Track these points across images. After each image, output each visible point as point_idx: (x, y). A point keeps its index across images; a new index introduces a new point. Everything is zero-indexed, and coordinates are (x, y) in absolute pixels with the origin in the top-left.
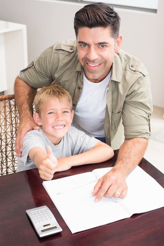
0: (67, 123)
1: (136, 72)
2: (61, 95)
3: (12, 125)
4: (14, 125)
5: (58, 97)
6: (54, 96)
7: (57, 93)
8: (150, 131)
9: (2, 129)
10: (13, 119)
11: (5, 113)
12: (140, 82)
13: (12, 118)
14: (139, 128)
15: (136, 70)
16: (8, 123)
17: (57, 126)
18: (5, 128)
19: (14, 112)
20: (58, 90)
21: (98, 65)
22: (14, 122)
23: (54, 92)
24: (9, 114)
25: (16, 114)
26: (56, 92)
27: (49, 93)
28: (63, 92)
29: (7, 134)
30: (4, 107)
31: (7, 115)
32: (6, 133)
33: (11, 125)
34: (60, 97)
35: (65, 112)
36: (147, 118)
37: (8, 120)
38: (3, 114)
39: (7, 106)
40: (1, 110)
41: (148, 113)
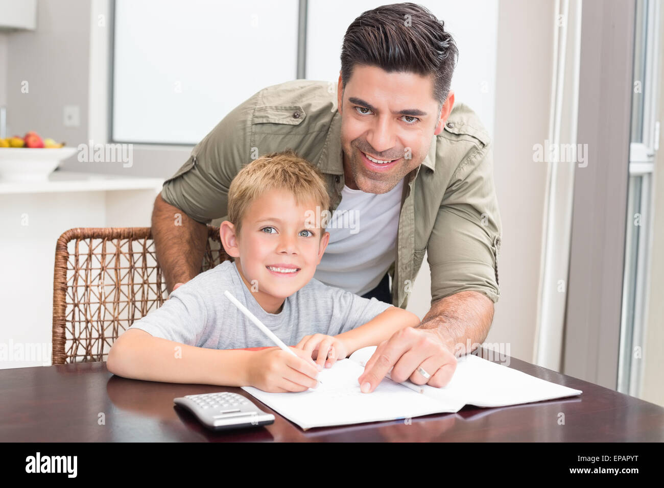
0: (306, 263)
1: (461, 137)
2: (302, 185)
3: (133, 304)
4: (138, 304)
5: (295, 191)
6: (283, 186)
7: (294, 178)
8: (497, 280)
9: (106, 311)
10: (136, 288)
11: (116, 270)
12: (474, 159)
13: (135, 286)
14: (470, 270)
15: (462, 133)
16: (123, 298)
17: (276, 267)
18: (115, 309)
19: (140, 271)
20: (297, 170)
21: (390, 162)
22: (138, 297)
23: (285, 175)
24: (128, 275)
25: (145, 278)
26: (290, 176)
27: (271, 175)
28: (307, 178)
29: (119, 326)
30: (115, 255)
31: (122, 278)
32: (116, 322)
33: (131, 304)
34: (298, 189)
35: (304, 232)
36: (490, 246)
37: (124, 289)
38: (112, 272)
39: (125, 254)
40: (107, 262)
41: (493, 237)
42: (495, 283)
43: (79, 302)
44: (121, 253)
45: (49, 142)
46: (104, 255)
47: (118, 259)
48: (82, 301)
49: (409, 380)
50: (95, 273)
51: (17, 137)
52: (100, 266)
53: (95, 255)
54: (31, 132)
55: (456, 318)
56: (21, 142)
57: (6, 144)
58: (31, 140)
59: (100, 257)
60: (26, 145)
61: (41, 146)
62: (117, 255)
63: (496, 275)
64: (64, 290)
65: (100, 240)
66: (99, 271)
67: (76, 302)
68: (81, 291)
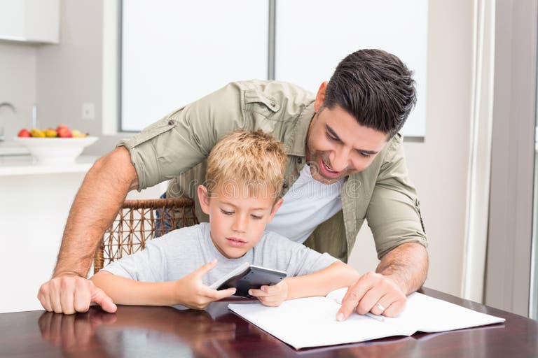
8: (424, 231)
11: (141, 232)
14: (404, 225)
36: (414, 206)
38: (138, 234)
39: (147, 220)
40: (134, 226)
41: (415, 199)
42: (423, 233)
43: (114, 257)
44: (145, 219)
45: (75, 132)
46: (132, 221)
47: (143, 224)
48: (116, 257)
49: (370, 312)
50: (125, 235)
51: (51, 129)
52: (129, 230)
53: (125, 221)
54: (62, 125)
55: (403, 265)
56: (54, 133)
57: (43, 134)
58: (62, 132)
59: (128, 222)
60: (58, 136)
61: (70, 136)
62: (142, 220)
63: (423, 228)
64: (102, 248)
65: (128, 210)
66: (128, 233)
67: (111, 257)
68: (115, 248)
